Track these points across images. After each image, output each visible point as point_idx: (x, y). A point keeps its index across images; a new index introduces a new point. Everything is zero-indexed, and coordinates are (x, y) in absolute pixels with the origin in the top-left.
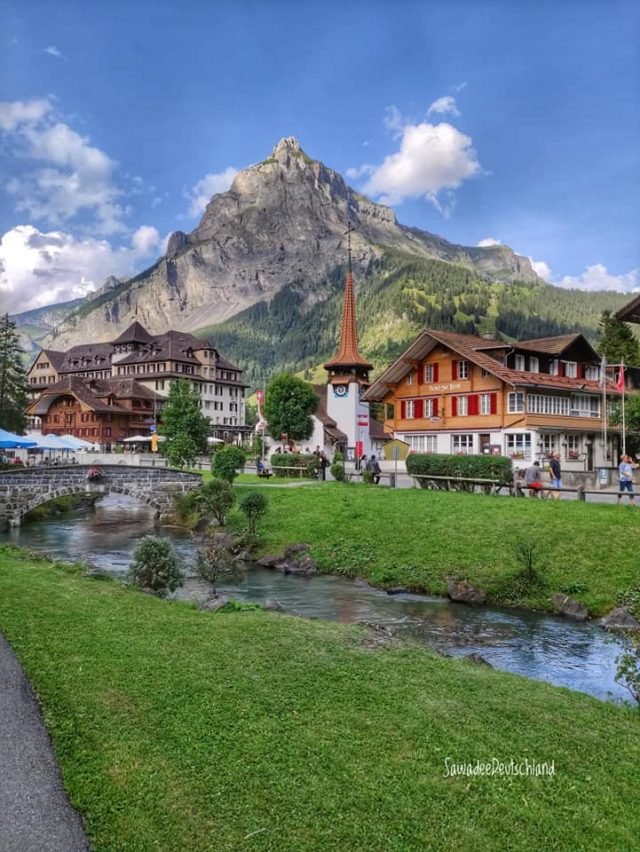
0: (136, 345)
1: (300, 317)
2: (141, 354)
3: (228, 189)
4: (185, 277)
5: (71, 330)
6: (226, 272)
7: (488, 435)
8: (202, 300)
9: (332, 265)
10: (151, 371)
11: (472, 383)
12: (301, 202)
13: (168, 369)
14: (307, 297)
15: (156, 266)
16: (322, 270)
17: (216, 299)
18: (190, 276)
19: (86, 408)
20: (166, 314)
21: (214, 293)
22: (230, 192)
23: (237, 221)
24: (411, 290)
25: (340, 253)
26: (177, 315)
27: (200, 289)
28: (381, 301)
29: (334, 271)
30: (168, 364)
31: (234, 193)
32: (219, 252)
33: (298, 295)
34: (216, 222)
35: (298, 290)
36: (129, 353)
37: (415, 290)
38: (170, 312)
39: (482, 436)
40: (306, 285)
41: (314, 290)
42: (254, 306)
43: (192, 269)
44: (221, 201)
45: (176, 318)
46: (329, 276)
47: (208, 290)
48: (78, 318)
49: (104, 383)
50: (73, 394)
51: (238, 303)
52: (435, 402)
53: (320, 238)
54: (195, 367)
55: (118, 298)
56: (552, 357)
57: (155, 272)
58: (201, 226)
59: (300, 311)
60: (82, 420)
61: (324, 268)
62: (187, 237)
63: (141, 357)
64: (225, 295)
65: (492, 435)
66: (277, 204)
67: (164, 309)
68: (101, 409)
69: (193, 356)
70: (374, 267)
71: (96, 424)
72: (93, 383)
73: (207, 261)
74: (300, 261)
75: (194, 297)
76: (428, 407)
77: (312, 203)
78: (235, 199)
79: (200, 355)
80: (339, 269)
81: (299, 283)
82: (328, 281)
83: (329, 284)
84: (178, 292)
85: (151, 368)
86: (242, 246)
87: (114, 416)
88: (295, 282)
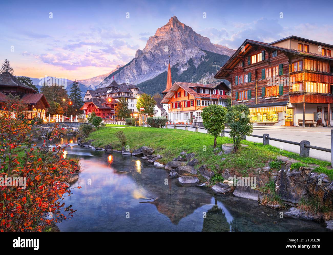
0: (113, 88)
1: (178, 76)
2: (115, 90)
3: (154, 35)
4: (141, 64)
5: (106, 83)
6: (154, 62)
7: (192, 113)
8: (146, 72)
9: (189, 58)
10: (118, 95)
11: (188, 97)
12: (178, 38)
13: (122, 95)
14: (180, 69)
15: (132, 61)
16: (185, 60)
17: (151, 71)
18: (143, 64)
19: (97, 107)
20: (135, 76)
21: (150, 69)
22: (155, 36)
23: (157, 45)
24: (215, 66)
25: (191, 54)
26: (139, 77)
27: (146, 68)
28: (205, 69)
29: (190, 60)
30: (122, 93)
31: (156, 36)
32: (152, 56)
33: (177, 69)
34: (151, 46)
35: (178, 67)
36: (112, 90)
37: (216, 65)
38: (136, 76)
39: (191, 113)
40: (180, 65)
41: (183, 67)
42: (163, 73)
43: (143, 62)
44: (152, 39)
45: (138, 78)
46: (188, 62)
47: (148, 68)
48: (108, 79)
49: (103, 100)
50: (93, 103)
51: (158, 72)
52: (180, 103)
53: (185, 49)
54: (131, 94)
55: (120, 72)
56: (213, 89)
57: (131, 63)
58: (146, 48)
59: (178, 74)
60: (96, 111)
61: (186, 59)
62: (141, 51)
63: (115, 91)
64: (154, 69)
65: (193, 112)
66: (170, 39)
67: (135, 75)
68: (101, 107)
69: (131, 91)
70: (203, 58)
71: (100, 112)
72: (100, 100)
73: (148, 59)
74: (178, 57)
75: (144, 71)
76: (178, 104)
77: (182, 38)
78: (156, 38)
79: (133, 90)
80: (191, 59)
81: (178, 64)
82: (187, 64)
83: (188, 65)
84: (139, 69)
85: (118, 94)
86: (159, 53)
87: (106, 110)
88: (176, 64)
